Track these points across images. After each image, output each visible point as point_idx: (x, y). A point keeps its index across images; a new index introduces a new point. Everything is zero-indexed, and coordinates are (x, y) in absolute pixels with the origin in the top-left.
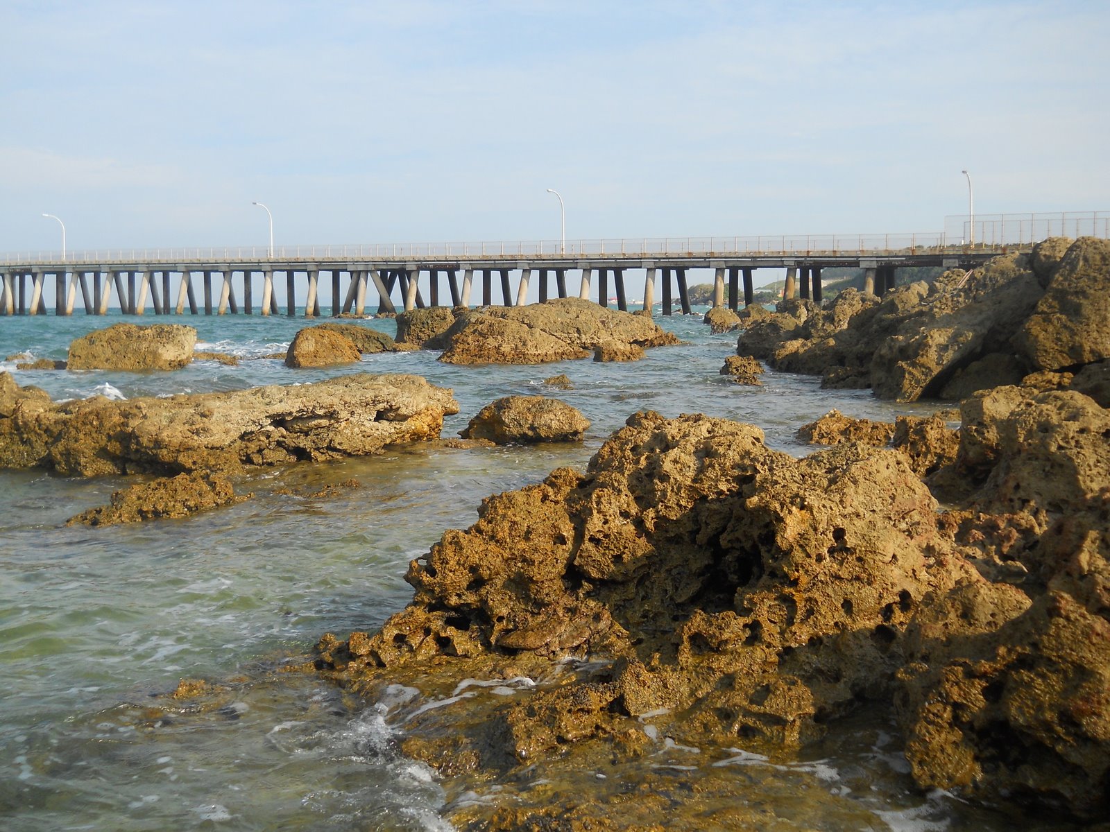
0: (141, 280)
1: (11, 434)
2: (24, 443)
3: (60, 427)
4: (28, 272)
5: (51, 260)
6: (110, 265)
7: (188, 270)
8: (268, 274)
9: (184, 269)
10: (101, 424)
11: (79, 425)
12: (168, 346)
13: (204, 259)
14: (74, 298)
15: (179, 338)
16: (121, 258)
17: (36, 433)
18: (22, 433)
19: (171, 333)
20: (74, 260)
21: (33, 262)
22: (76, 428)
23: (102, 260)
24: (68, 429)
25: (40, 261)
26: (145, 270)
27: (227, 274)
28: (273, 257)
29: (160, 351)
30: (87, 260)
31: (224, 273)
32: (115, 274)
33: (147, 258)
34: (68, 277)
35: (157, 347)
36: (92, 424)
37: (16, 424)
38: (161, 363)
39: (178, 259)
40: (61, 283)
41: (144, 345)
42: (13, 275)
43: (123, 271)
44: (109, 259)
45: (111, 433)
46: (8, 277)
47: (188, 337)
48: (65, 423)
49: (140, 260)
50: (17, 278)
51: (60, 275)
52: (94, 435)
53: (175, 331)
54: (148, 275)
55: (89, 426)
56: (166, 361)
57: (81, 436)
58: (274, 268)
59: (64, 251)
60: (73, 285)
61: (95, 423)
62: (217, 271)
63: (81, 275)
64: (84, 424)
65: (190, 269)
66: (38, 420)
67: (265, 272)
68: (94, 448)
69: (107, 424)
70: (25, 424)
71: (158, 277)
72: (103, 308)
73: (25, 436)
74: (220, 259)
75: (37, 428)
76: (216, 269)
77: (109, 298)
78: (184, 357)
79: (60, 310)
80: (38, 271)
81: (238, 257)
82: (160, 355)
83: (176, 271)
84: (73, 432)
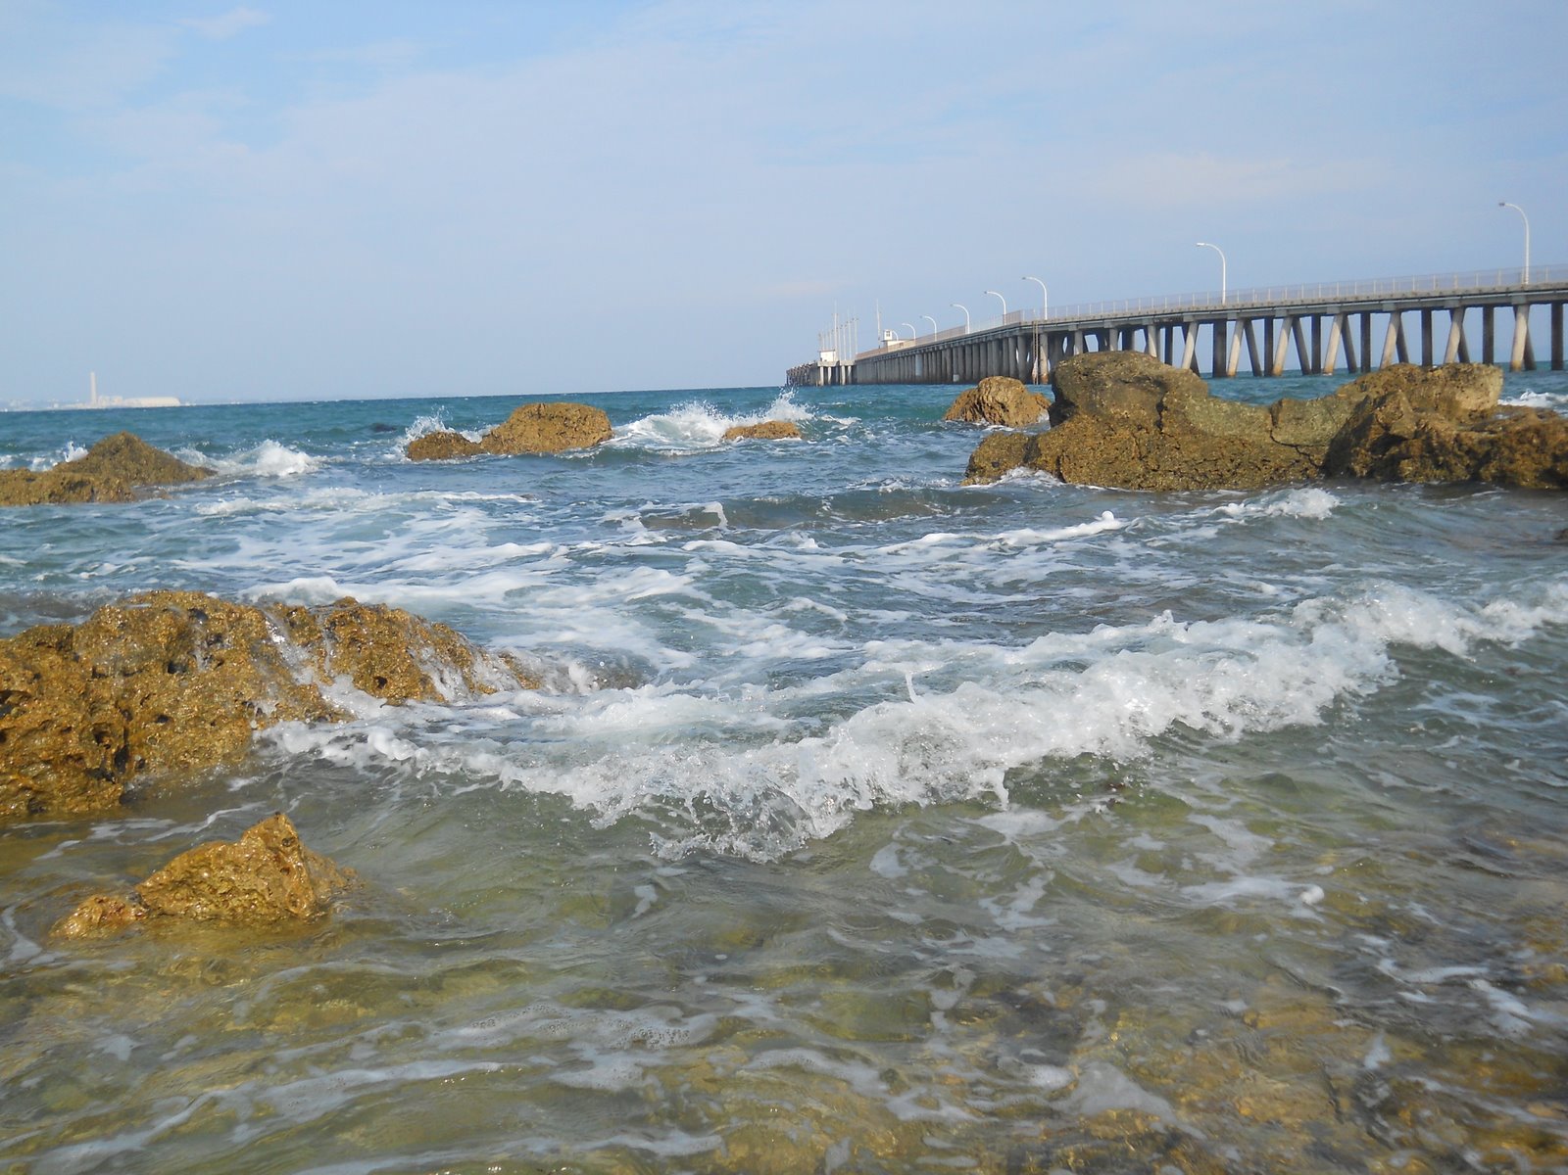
0: (1330, 327)
1: (1422, 457)
2: (1438, 466)
3: (1486, 448)
4: (1178, 321)
5: (1209, 304)
6: (1288, 307)
7: (1399, 308)
8: (1522, 309)
9: (1392, 308)
10: (1544, 442)
11: (1514, 444)
12: (1468, 391)
13: (1422, 291)
14: (1237, 356)
15: (1482, 380)
16: (1303, 296)
17: (1455, 455)
18: (1437, 456)
19: (1471, 373)
20: (1239, 302)
21: (1185, 308)
22: (1510, 448)
23: (1277, 301)
24: (1499, 448)
25: (1194, 306)
26: (1337, 312)
27: (1457, 313)
28: (1527, 282)
29: (1457, 398)
30: (1256, 301)
31: (1453, 311)
32: (1294, 321)
33: (1339, 295)
34: (1231, 326)
35: (1454, 393)
36: (1530, 442)
37: (1429, 445)
38: (1460, 413)
39: (1384, 293)
40: (1220, 335)
41: (1436, 390)
42: (1158, 326)
43: (1304, 315)
44: (1285, 298)
45: (1558, 452)
46: (1152, 329)
47: (1492, 379)
48: (1492, 442)
49: (1330, 297)
50: (1163, 331)
51: (1219, 323)
52: (1535, 455)
53: (1476, 372)
54: (1341, 318)
55: (1527, 446)
56: (1466, 411)
57: (1518, 456)
58: (1531, 299)
59: (1224, 289)
60: (1236, 338)
61: (1535, 441)
62: (1441, 308)
63: (1247, 323)
64: (1520, 442)
65: (1402, 307)
66: (1457, 439)
67: (1516, 307)
68: (1536, 470)
69: (1552, 443)
70: (1442, 445)
71: (1355, 321)
72: (1277, 368)
73: (1441, 458)
74: (1447, 290)
75: (1456, 450)
76: (1440, 305)
77: (1286, 355)
78: (1488, 406)
79: (1219, 370)
80: (1191, 319)
81: (1473, 287)
82: (1458, 402)
83: (1381, 311)
84: (1506, 453)
